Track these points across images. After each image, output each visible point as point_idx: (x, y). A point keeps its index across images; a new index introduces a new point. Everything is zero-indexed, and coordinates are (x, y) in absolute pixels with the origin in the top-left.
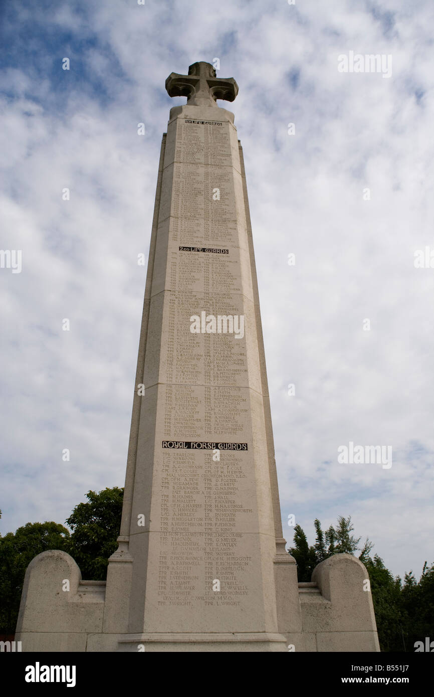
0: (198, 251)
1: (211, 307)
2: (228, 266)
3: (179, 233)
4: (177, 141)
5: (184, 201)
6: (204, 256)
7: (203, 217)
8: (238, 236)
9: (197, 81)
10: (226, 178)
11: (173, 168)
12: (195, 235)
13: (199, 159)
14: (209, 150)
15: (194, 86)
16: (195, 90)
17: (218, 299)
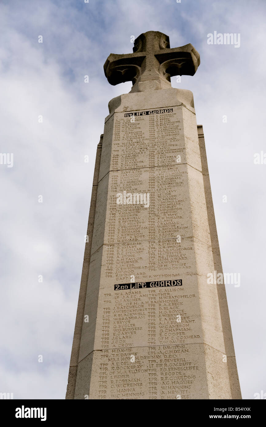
0: (140, 287)
1: (158, 369)
2: (181, 304)
3: (114, 266)
4: (113, 142)
5: (121, 222)
6: (148, 293)
7: (147, 238)
8: (195, 258)
9: (143, 59)
10: (178, 181)
11: (108, 180)
12: (136, 265)
13: (142, 162)
14: (156, 147)
15: (140, 66)
16: (140, 72)
17: (168, 355)
